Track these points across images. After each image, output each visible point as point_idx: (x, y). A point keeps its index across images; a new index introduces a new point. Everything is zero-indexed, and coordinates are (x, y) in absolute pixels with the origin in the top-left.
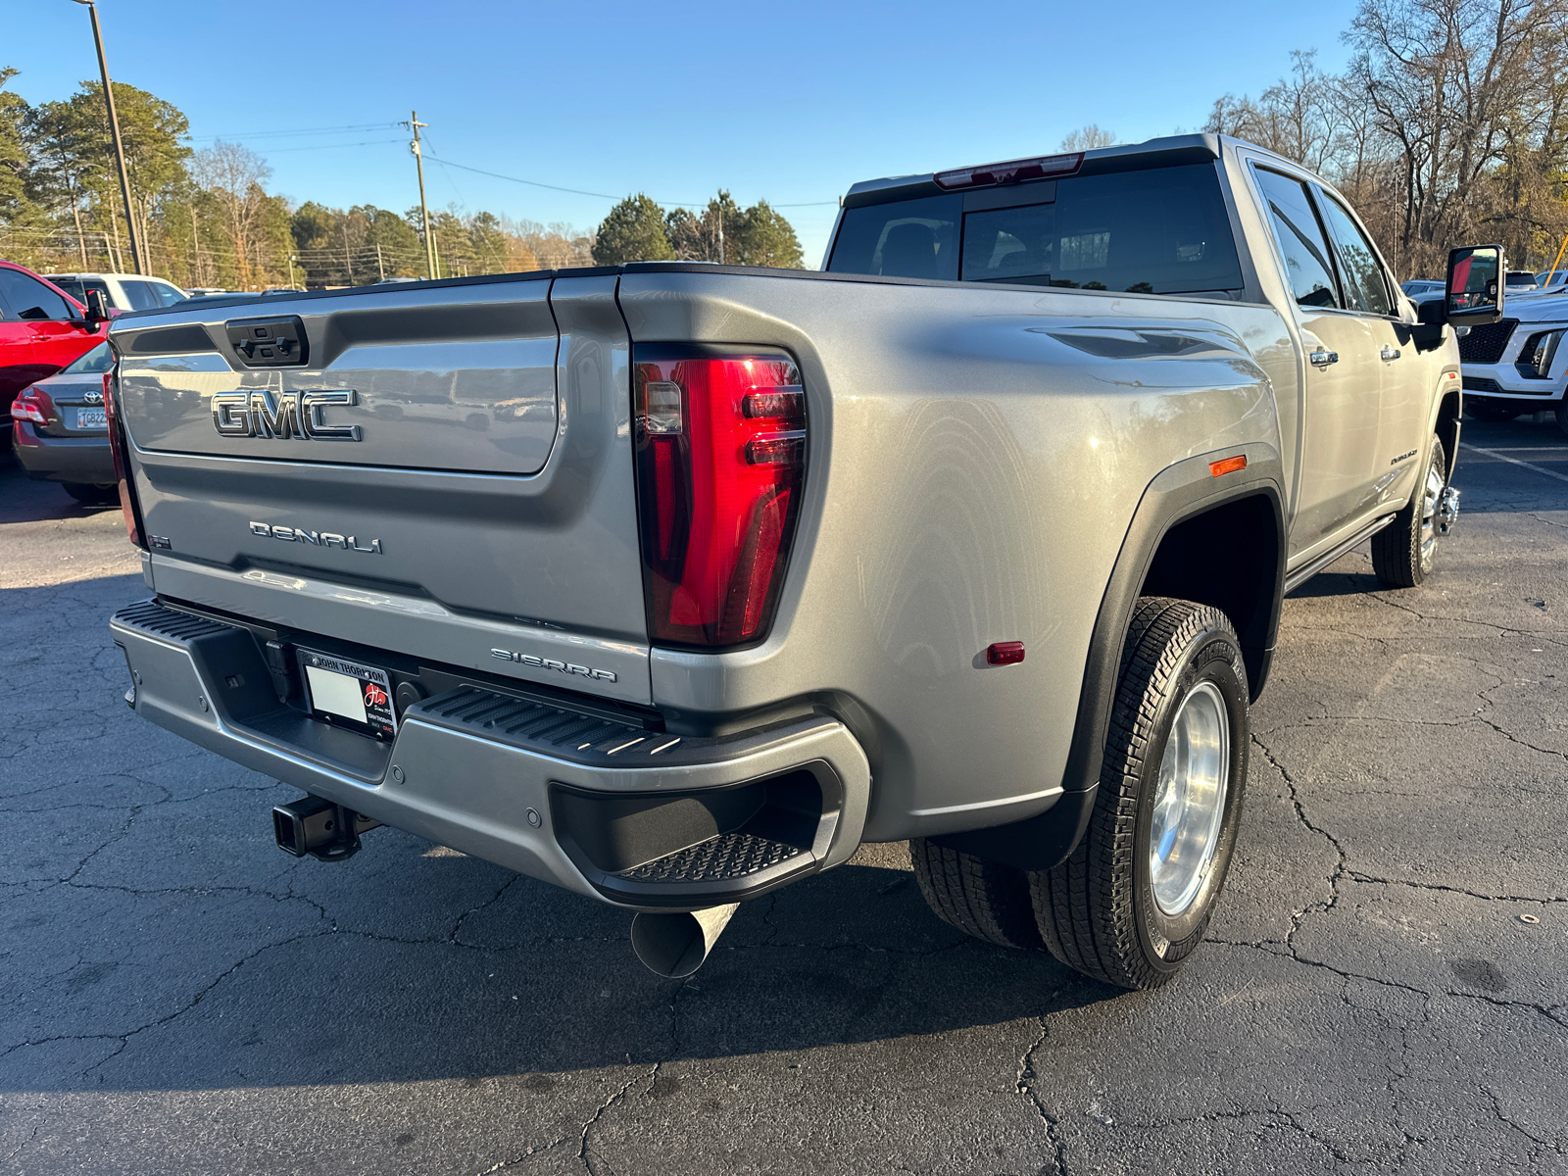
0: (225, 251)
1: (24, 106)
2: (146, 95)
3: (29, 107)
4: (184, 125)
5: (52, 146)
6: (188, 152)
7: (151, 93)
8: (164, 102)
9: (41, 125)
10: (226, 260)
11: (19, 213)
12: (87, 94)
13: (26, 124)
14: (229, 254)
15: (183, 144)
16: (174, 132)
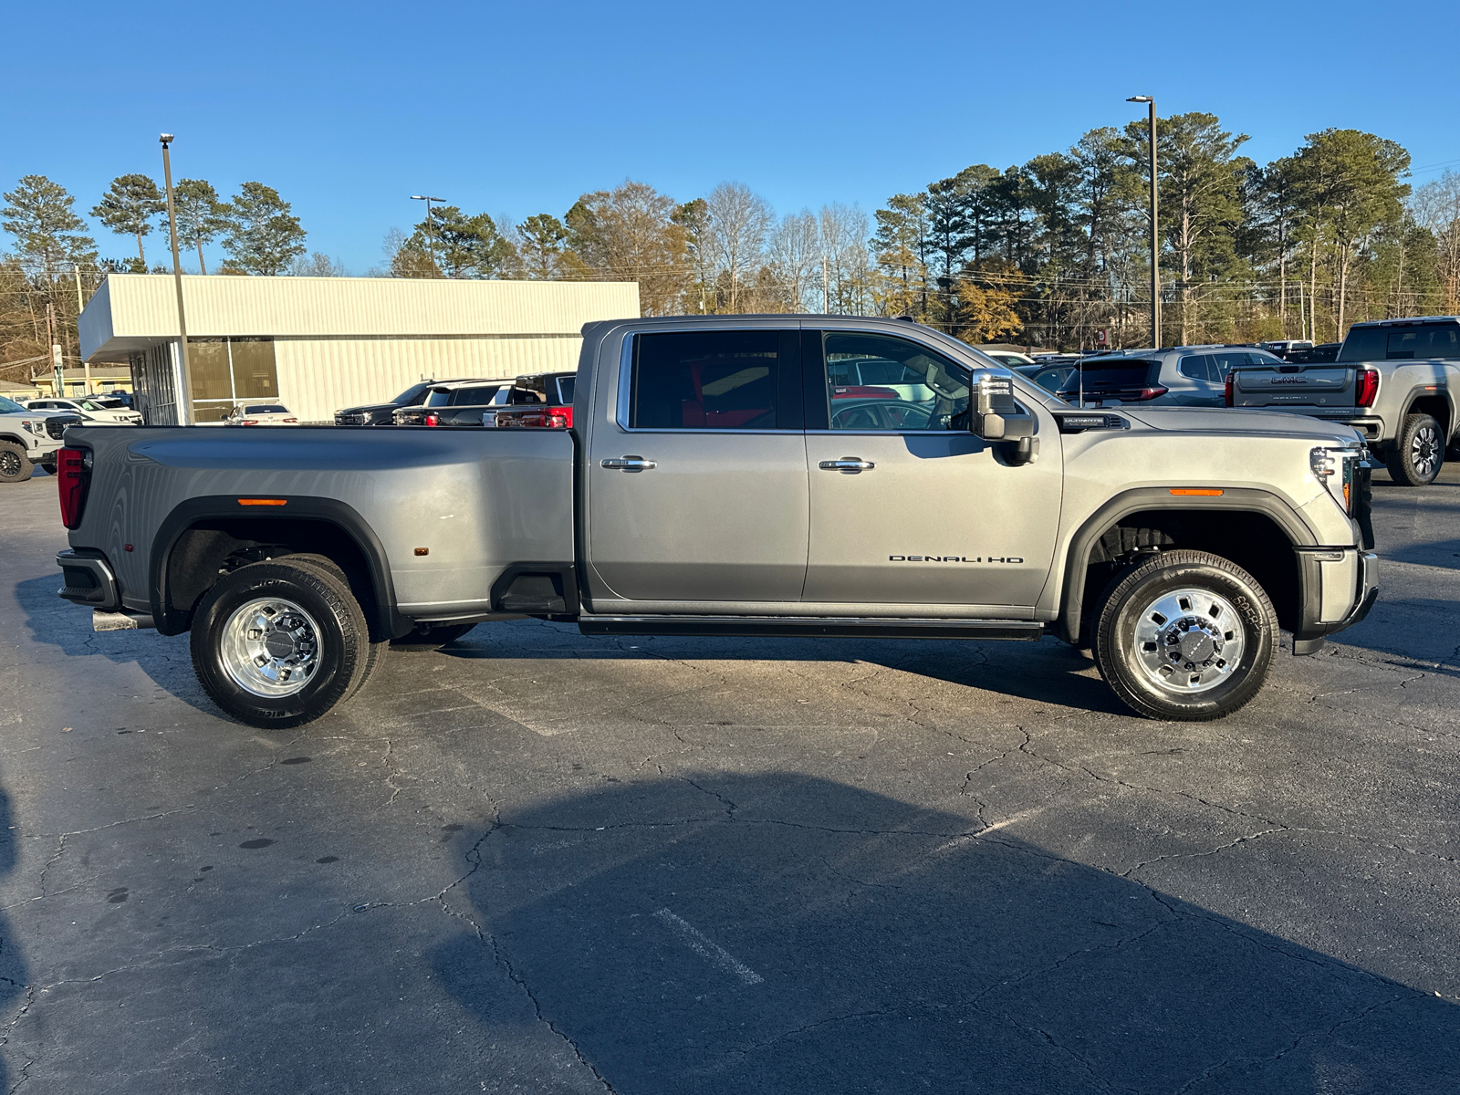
0: (1432, 291)
1: (1252, 167)
2: (1370, 137)
3: (1256, 168)
4: (1404, 163)
5: (1272, 200)
6: (1405, 190)
7: (1374, 134)
8: (1387, 142)
9: (1265, 183)
10: (1430, 299)
11: (1226, 270)
12: (1310, 147)
13: (1251, 184)
14: (1435, 295)
15: (1401, 182)
16: (1392, 170)
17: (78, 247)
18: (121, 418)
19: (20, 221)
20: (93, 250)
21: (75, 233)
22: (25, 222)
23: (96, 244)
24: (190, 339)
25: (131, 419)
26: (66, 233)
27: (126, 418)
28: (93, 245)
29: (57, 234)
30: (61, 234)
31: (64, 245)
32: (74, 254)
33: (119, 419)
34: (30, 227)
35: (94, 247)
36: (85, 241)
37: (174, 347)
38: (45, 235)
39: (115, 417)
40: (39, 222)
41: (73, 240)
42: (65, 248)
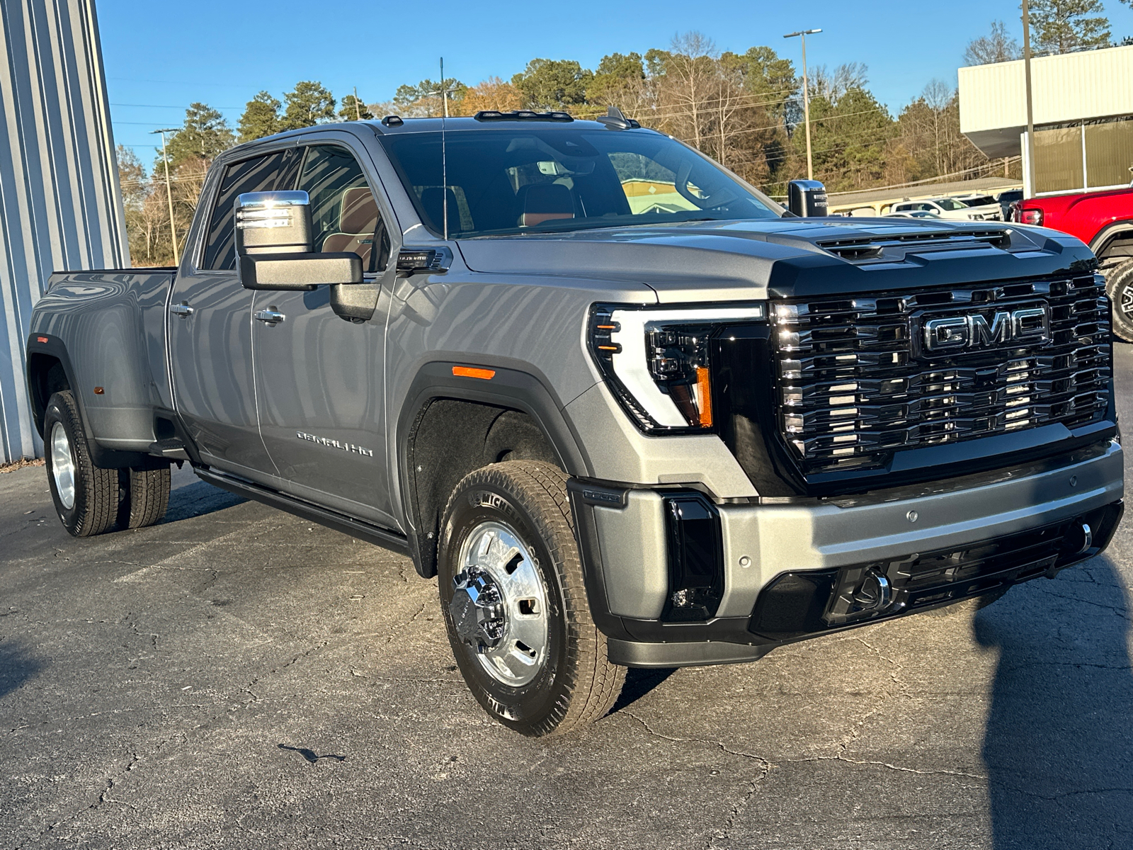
17: (1091, 30)
18: (975, 216)
19: (1037, 12)
20: (1105, 31)
21: (1089, 16)
22: (1042, 12)
23: (1109, 23)
24: (1038, 127)
25: (985, 217)
26: (1080, 18)
27: (981, 217)
28: (1106, 25)
29: (1072, 19)
30: (1076, 19)
31: (1078, 29)
32: (1086, 38)
33: (973, 218)
34: (1047, 17)
35: (1107, 27)
36: (1099, 22)
37: (1024, 137)
38: (1060, 23)
39: (970, 217)
40: (1055, 10)
41: (1087, 23)
42: (1077, 33)
